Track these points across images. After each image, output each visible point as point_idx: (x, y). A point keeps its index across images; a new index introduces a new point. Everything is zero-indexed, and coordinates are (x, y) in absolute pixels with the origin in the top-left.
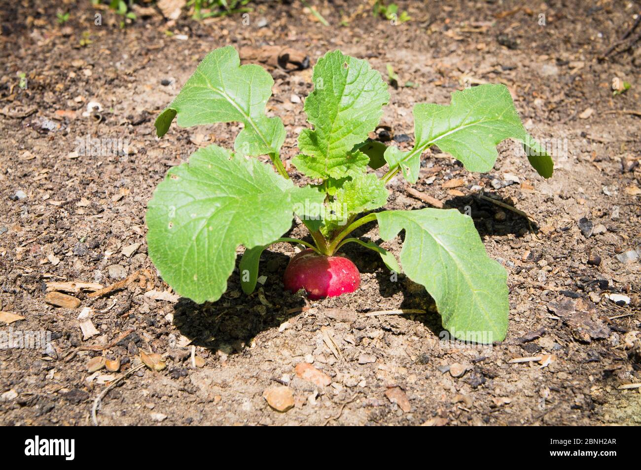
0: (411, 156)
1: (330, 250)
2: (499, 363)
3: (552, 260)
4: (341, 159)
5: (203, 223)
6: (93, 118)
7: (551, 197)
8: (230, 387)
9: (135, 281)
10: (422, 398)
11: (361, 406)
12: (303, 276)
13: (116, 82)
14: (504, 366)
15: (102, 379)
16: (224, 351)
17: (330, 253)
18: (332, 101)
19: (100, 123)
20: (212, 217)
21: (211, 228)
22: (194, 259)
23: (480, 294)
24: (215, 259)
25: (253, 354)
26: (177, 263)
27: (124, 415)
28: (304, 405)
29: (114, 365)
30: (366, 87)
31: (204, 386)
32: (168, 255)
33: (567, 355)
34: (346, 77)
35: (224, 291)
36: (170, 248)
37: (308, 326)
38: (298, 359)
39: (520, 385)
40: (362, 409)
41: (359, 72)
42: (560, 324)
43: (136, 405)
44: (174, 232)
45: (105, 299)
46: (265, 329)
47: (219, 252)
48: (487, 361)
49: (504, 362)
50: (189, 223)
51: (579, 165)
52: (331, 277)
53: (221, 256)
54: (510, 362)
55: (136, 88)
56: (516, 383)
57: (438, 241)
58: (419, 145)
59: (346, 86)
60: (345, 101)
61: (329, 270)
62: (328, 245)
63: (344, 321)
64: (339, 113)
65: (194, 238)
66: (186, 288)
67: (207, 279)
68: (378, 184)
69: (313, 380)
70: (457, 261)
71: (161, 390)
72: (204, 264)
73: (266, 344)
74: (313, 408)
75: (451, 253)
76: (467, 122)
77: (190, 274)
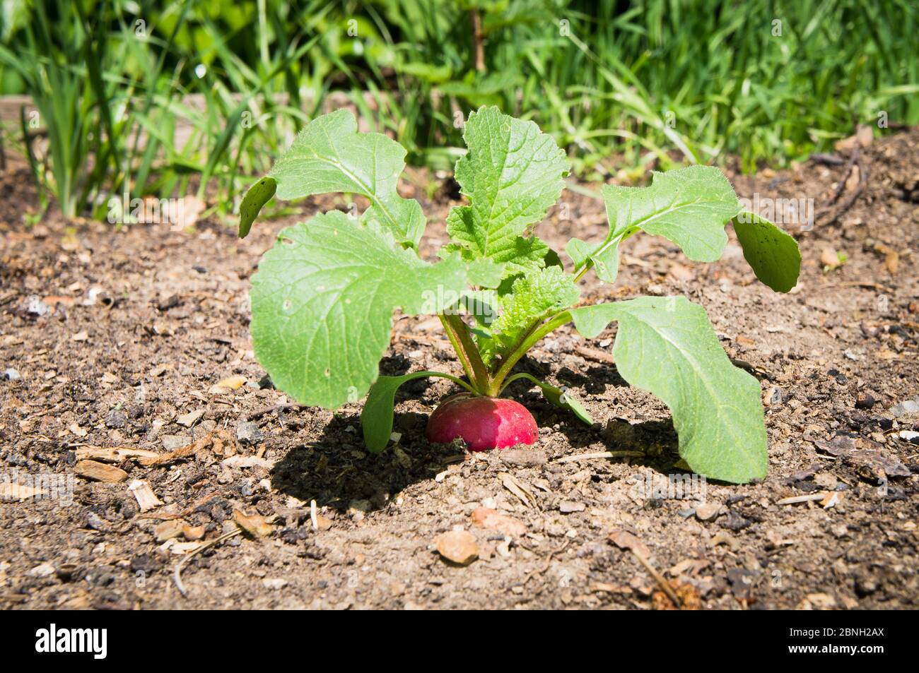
0: (603, 250)
1: (494, 388)
2: (765, 503)
3: (807, 401)
4: (506, 252)
5: (335, 296)
6: (101, 303)
7: (779, 352)
8: (377, 543)
9: (206, 447)
10: (663, 545)
11: (577, 556)
12: (458, 422)
13: (127, 267)
14: (773, 508)
15: (179, 548)
16: (359, 508)
17: (493, 392)
18: (490, 173)
19: (112, 308)
20: (348, 288)
21: (348, 301)
22: (325, 344)
23: (727, 410)
24: (359, 337)
25: (402, 509)
26: (299, 356)
27: (222, 585)
28: (493, 556)
29: (197, 532)
30: (536, 154)
31: (336, 547)
32: (283, 346)
33: (857, 494)
34: (508, 142)
35: (375, 379)
36: (287, 336)
37: (478, 473)
38: (473, 506)
39: (800, 526)
40: (578, 560)
41: (525, 136)
42: (840, 463)
43: (237, 574)
44: (292, 313)
45: (163, 469)
46: (414, 482)
47: (366, 325)
48: (746, 501)
49: (772, 502)
50: (314, 299)
51: (804, 330)
52: (499, 422)
53: (367, 331)
54: (779, 502)
55: (155, 275)
56: (795, 525)
57: (664, 336)
58: (615, 233)
59: (509, 155)
60: (507, 175)
61: (496, 412)
62: (491, 380)
63: (529, 466)
64: (500, 192)
65: (323, 318)
66: (312, 391)
67: (347, 369)
68: (564, 280)
69: (500, 528)
70: (694, 363)
71: (272, 554)
72: (341, 349)
73: (418, 498)
74: (506, 560)
75: (682, 351)
76: (678, 202)
77: (318, 368)
